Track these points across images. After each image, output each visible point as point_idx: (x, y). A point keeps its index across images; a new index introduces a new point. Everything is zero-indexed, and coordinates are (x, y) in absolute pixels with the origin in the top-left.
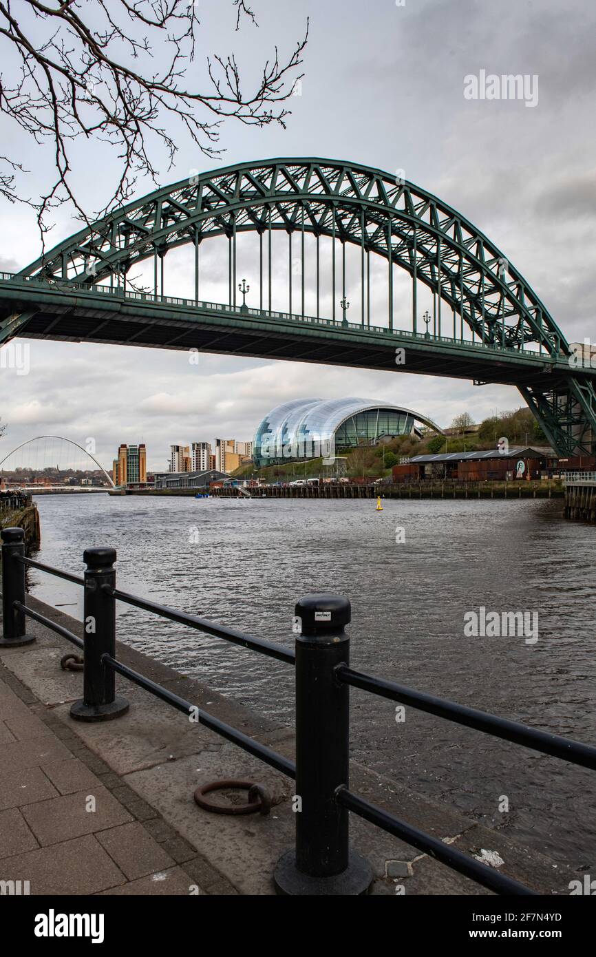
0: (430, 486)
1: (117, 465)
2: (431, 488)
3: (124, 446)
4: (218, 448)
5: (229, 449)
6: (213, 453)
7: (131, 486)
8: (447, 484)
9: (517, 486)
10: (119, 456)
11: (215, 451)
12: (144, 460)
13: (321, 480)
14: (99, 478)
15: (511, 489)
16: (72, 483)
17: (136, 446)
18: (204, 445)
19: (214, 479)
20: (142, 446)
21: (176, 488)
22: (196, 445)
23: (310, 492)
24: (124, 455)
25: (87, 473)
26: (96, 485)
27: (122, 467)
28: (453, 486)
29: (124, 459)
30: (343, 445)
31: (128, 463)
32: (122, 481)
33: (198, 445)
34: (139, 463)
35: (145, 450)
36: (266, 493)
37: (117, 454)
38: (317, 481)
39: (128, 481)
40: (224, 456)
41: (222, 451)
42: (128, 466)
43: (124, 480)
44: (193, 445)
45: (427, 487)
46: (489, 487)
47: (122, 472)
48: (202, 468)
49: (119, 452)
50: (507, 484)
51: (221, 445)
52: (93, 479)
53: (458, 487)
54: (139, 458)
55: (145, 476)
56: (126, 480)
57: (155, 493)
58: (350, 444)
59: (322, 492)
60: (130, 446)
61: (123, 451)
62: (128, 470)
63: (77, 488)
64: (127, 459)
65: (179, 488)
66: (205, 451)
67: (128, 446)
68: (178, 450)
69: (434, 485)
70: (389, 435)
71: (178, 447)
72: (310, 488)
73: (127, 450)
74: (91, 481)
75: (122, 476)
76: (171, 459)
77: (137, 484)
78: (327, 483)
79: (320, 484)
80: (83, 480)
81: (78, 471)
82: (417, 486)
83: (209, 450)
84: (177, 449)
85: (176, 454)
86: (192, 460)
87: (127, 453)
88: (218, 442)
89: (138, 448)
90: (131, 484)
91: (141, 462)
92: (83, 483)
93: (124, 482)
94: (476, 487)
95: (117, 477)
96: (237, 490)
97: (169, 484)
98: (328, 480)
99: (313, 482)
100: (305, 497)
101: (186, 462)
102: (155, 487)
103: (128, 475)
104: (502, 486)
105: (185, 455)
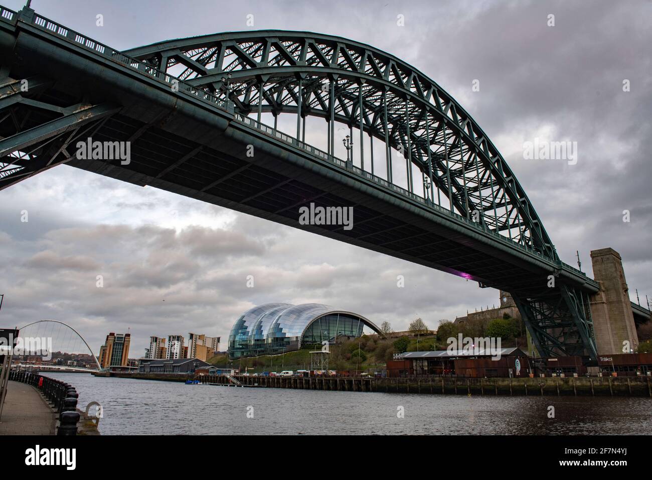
0: (429, 381)
1: (104, 350)
2: (430, 383)
3: (112, 334)
4: (191, 341)
5: (200, 342)
6: (185, 345)
7: (114, 369)
8: (446, 380)
9: (523, 383)
10: (106, 342)
11: (187, 343)
12: (127, 347)
13: (312, 372)
14: (82, 360)
15: (515, 386)
16: (60, 363)
17: (122, 335)
18: (179, 338)
19: (196, 366)
20: (128, 335)
21: (159, 373)
22: (172, 337)
23: (301, 383)
24: (111, 342)
25: (72, 356)
26: (80, 366)
27: (108, 352)
28: (454, 382)
29: (111, 345)
30: (311, 342)
31: (113, 349)
32: (106, 364)
33: (173, 337)
34: (123, 349)
35: (130, 338)
36: (259, 382)
37: (105, 340)
38: (308, 373)
39: (111, 364)
40: (195, 347)
41: (194, 344)
42: (113, 351)
43: (108, 363)
44: (170, 337)
45: (426, 382)
46: (492, 383)
47: (107, 356)
48: (175, 356)
49: (107, 339)
50: (512, 382)
51: (194, 338)
52: (78, 361)
53: (459, 383)
54: (123, 346)
55: (126, 361)
56: (110, 363)
57: (138, 376)
58: (315, 342)
59: (314, 383)
60: (117, 335)
61: (111, 338)
62: (112, 355)
63: (63, 368)
64: (114, 345)
65: (162, 373)
66: (179, 342)
67: (115, 335)
68: (156, 341)
69: (433, 381)
70: (345, 336)
71: (156, 338)
72: (301, 379)
73: (115, 338)
74: (75, 363)
75: (107, 360)
76: (149, 348)
77: (119, 368)
78: (318, 375)
79: (311, 376)
80: (69, 361)
81: (65, 354)
82: (415, 380)
83: (182, 342)
84: (155, 339)
85: (155, 344)
86: (167, 350)
87: (114, 341)
88: (192, 336)
89: (124, 336)
90: (114, 367)
91: (125, 348)
92: (68, 364)
93: (107, 365)
94: (478, 384)
95: (102, 361)
96: (227, 378)
97: (152, 369)
98: (320, 372)
99: (304, 372)
100: (296, 388)
101: (161, 351)
102: (138, 371)
103: (112, 359)
104: (506, 383)
105: (162, 345)
